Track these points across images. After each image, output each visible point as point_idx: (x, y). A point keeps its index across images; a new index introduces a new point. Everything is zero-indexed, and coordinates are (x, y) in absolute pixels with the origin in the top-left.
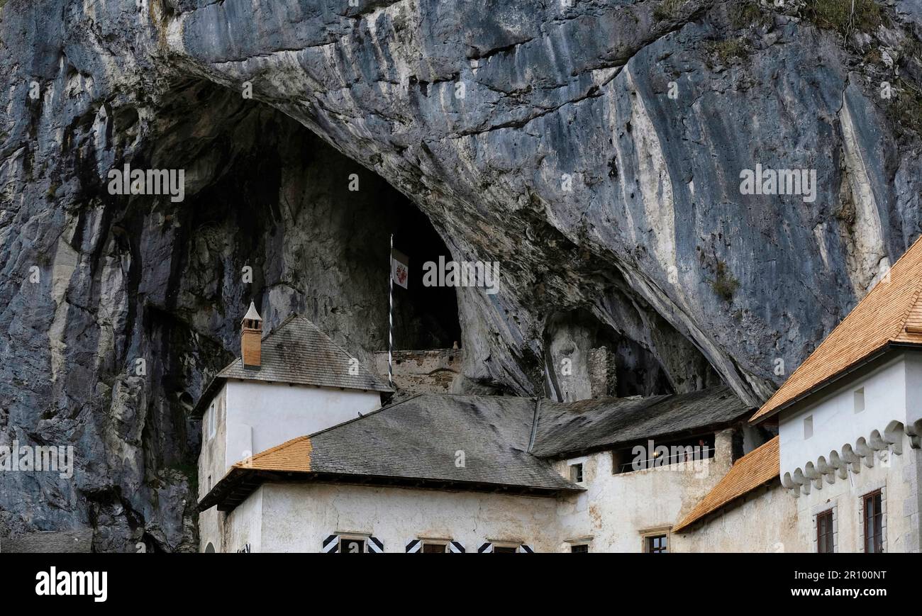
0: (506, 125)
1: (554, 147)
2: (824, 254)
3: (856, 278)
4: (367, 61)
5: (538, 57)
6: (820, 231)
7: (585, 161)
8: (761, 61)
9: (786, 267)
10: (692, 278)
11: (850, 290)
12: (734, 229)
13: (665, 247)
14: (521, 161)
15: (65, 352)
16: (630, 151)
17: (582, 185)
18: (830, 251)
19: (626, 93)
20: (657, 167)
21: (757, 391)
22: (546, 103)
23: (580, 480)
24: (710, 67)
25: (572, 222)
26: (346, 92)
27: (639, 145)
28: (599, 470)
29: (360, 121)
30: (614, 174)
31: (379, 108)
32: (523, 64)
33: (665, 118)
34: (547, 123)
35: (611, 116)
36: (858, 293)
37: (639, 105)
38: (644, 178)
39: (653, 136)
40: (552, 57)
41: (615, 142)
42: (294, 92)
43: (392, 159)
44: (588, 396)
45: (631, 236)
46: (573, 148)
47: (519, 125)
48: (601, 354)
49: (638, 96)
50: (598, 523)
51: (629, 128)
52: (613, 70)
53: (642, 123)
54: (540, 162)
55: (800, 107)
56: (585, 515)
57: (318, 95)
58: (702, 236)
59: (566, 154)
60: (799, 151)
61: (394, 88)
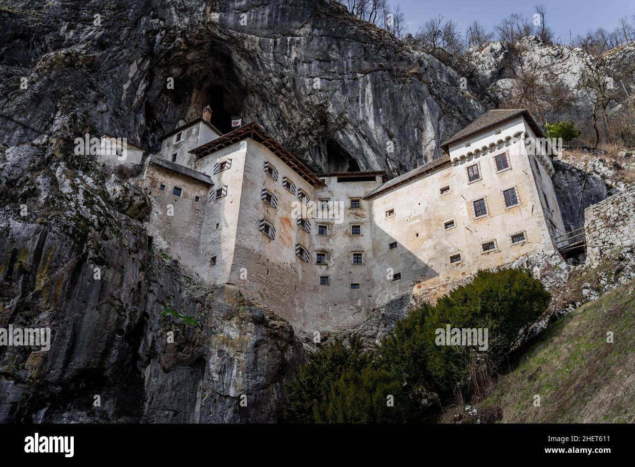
0: (326, 79)
1: (342, 87)
2: (416, 136)
3: (424, 144)
4: (283, 48)
5: (341, 65)
6: (415, 130)
7: (349, 94)
8: (407, 85)
9: (405, 136)
10: (380, 131)
11: (421, 146)
12: (393, 123)
13: (371, 123)
14: (330, 88)
16: (363, 96)
17: (347, 101)
18: (418, 135)
19: (366, 82)
20: (370, 103)
21: (390, 167)
22: (340, 77)
23: (324, 183)
24: (394, 81)
25: (340, 110)
26: (271, 55)
27: (366, 96)
28: (332, 181)
29: (272, 64)
30: (357, 101)
31: (282, 62)
32: (334, 66)
33: (376, 91)
34: (341, 82)
35: (360, 86)
36: (423, 148)
37: (369, 85)
38: (366, 104)
39: (371, 95)
40: (345, 66)
41: (360, 93)
42: (250, 49)
43: (276, 80)
45: (361, 117)
46: (347, 90)
47: (329, 80)
49: (369, 83)
50: (332, 195)
51: (364, 90)
52: (364, 75)
53: (369, 90)
54: (336, 91)
55: (414, 99)
56: (327, 192)
57: (258, 53)
58: (383, 122)
59: (345, 91)
60: (415, 108)
61: (289, 59)
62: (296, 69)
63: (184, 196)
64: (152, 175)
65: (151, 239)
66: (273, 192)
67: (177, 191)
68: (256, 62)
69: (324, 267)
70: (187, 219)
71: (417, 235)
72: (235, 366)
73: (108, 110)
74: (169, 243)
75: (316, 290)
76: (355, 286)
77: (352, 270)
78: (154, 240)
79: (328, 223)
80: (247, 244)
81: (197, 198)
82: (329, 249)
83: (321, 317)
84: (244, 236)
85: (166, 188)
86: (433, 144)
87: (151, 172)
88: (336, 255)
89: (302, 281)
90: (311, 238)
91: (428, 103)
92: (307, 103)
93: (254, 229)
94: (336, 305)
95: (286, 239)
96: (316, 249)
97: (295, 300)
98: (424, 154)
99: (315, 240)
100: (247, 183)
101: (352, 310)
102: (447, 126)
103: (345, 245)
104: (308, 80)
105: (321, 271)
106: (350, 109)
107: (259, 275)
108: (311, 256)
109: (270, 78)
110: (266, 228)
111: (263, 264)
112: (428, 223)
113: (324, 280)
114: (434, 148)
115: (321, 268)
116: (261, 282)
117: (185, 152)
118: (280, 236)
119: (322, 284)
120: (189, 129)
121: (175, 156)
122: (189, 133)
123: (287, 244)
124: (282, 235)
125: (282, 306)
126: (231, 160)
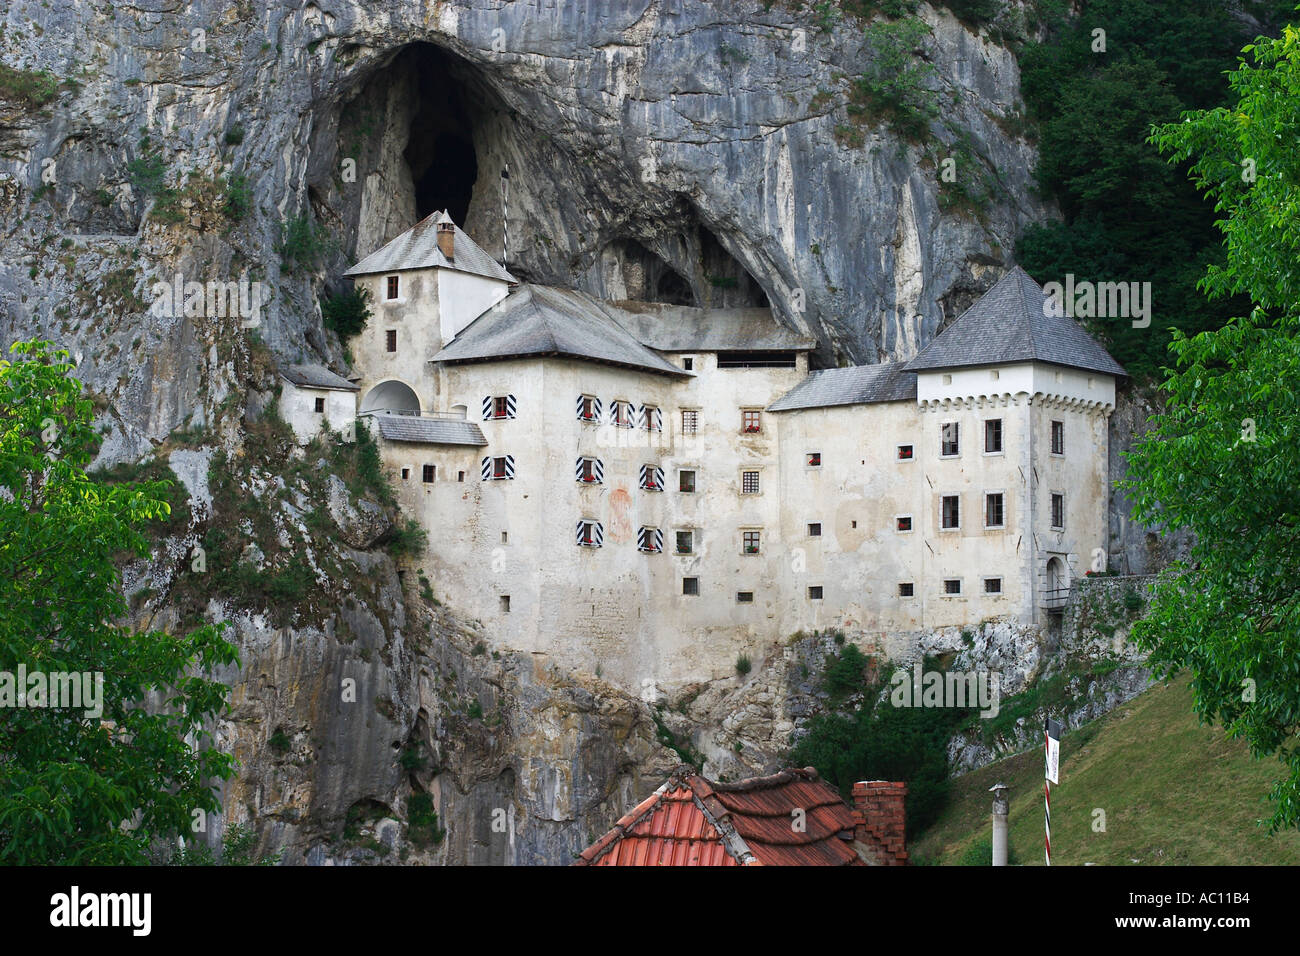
0: (693, 142)
1: (727, 164)
2: (883, 262)
3: (898, 278)
4: (598, 77)
5: (724, 107)
6: (883, 250)
7: (745, 176)
9: (858, 266)
11: (893, 285)
12: (834, 239)
13: (788, 242)
14: (699, 167)
16: (773, 178)
17: (739, 192)
18: (887, 262)
19: (779, 145)
20: (787, 189)
22: (722, 136)
23: (690, 369)
25: (721, 210)
26: (572, 91)
27: (779, 176)
28: (706, 364)
29: (574, 109)
30: (760, 191)
31: (595, 107)
32: (711, 108)
33: (803, 165)
34: (724, 148)
35: (767, 156)
36: (898, 288)
37: (786, 153)
38: (779, 195)
39: (790, 173)
40: (734, 109)
41: (766, 172)
42: (527, 78)
43: (583, 136)
44: (625, 297)
45: (766, 228)
46: (738, 168)
47: (699, 144)
49: (787, 147)
51: (776, 164)
52: (774, 129)
53: (784, 162)
54: (714, 172)
55: (884, 178)
57: (544, 84)
58: (814, 238)
59: (733, 171)
60: (882, 204)
61: (612, 98)
62: (627, 120)
63: (441, 479)
64: (387, 455)
65: (402, 574)
66: (594, 453)
67: (429, 473)
68: (539, 99)
69: (689, 559)
71: (854, 523)
72: (558, 779)
75: (674, 604)
76: (745, 597)
77: (740, 567)
78: (408, 575)
79: (698, 466)
81: (461, 476)
82: (698, 523)
83: (685, 654)
84: (554, 565)
85: (411, 471)
86: (917, 282)
88: (712, 534)
89: (650, 594)
90: (666, 502)
91: (913, 185)
93: (568, 545)
94: (710, 632)
95: (620, 532)
96: (674, 523)
97: (640, 635)
98: (897, 302)
99: (671, 503)
101: (738, 641)
102: (950, 242)
103: (730, 513)
104: (653, 145)
105: (683, 567)
106: (743, 210)
107: (580, 622)
108: (667, 539)
109: (572, 132)
110: (588, 534)
111: (586, 601)
112: (873, 505)
113: (690, 586)
114: (918, 291)
115: (683, 561)
116: (583, 634)
117: (415, 338)
118: (611, 534)
119: (685, 592)
120: (413, 276)
121: (392, 335)
122: (416, 288)
123: (621, 542)
124: (613, 528)
125: (619, 658)
126: (515, 400)
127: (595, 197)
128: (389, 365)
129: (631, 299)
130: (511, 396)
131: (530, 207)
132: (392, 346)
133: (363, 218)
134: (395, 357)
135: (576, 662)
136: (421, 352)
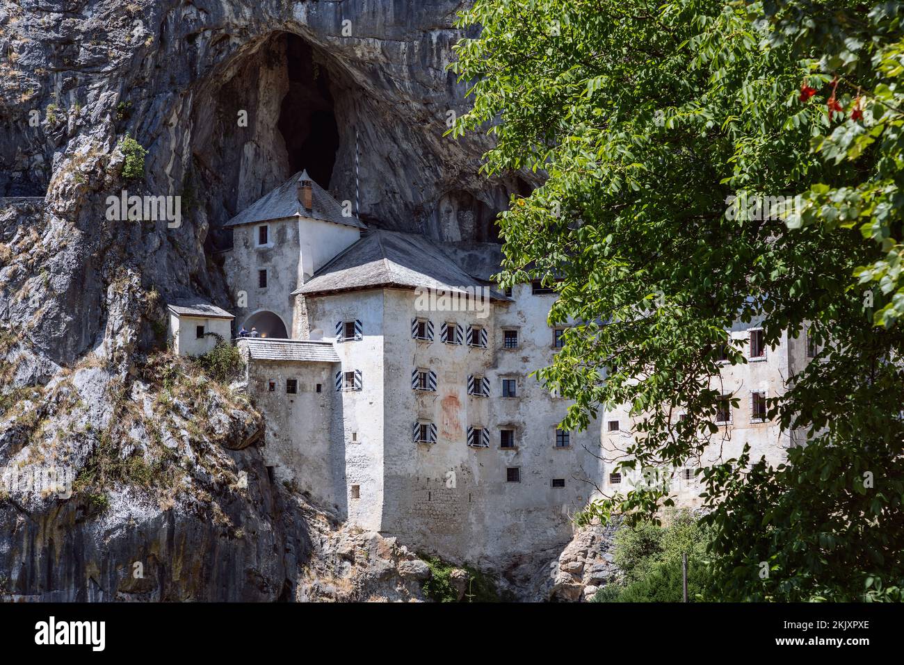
4: (425, 56)
15: (173, 183)
23: (510, 296)
26: (405, 68)
28: (523, 292)
29: (407, 83)
31: (424, 80)
42: (366, 58)
43: (416, 105)
44: (459, 239)
48: (469, 217)
50: (523, 319)
56: (515, 315)
57: (381, 63)
61: (438, 73)
62: (451, 92)
63: (303, 391)
64: (256, 372)
65: (270, 469)
66: (428, 365)
67: (291, 386)
68: (379, 77)
69: (512, 453)
70: (311, 427)
71: (645, 420)
73: (161, 244)
74: (294, 470)
75: (499, 490)
76: (559, 483)
77: (553, 458)
78: (276, 470)
79: (517, 374)
80: (398, 470)
81: (319, 388)
82: (519, 422)
83: (509, 531)
84: (395, 459)
85: (277, 384)
87: (254, 368)
88: (530, 431)
89: (480, 482)
90: (491, 405)
92: (475, 143)
93: (406, 442)
94: (530, 512)
95: (452, 431)
96: (498, 423)
97: (471, 516)
99: (497, 406)
100: (391, 371)
101: (554, 520)
103: (545, 414)
107: (418, 506)
108: (493, 436)
109: (407, 102)
110: (423, 433)
111: (423, 489)
113: (513, 474)
115: (507, 455)
116: (422, 516)
117: (281, 275)
118: (444, 433)
119: (509, 480)
120: (279, 224)
121: (263, 274)
122: (281, 234)
123: (453, 439)
124: (446, 429)
125: (452, 535)
126: (361, 324)
127: (431, 157)
128: (262, 298)
129: (464, 240)
130: (358, 321)
131: (379, 167)
132: (263, 283)
133: (242, 179)
134: (266, 292)
135: (415, 539)
136: (286, 287)
